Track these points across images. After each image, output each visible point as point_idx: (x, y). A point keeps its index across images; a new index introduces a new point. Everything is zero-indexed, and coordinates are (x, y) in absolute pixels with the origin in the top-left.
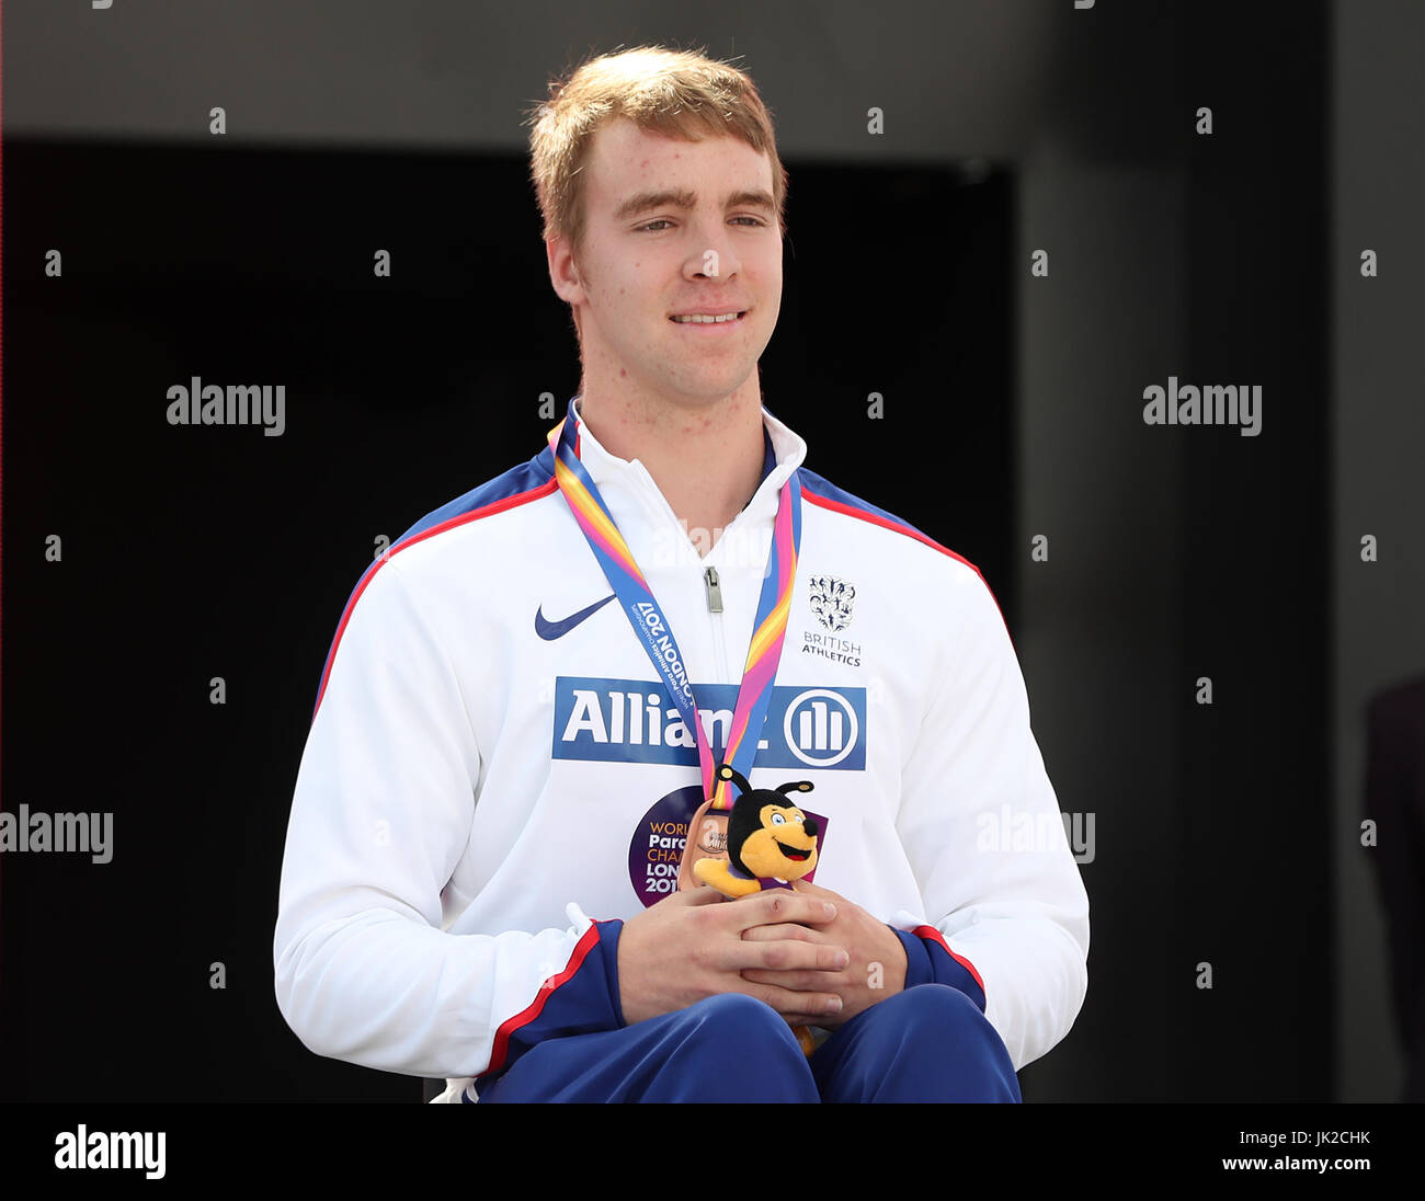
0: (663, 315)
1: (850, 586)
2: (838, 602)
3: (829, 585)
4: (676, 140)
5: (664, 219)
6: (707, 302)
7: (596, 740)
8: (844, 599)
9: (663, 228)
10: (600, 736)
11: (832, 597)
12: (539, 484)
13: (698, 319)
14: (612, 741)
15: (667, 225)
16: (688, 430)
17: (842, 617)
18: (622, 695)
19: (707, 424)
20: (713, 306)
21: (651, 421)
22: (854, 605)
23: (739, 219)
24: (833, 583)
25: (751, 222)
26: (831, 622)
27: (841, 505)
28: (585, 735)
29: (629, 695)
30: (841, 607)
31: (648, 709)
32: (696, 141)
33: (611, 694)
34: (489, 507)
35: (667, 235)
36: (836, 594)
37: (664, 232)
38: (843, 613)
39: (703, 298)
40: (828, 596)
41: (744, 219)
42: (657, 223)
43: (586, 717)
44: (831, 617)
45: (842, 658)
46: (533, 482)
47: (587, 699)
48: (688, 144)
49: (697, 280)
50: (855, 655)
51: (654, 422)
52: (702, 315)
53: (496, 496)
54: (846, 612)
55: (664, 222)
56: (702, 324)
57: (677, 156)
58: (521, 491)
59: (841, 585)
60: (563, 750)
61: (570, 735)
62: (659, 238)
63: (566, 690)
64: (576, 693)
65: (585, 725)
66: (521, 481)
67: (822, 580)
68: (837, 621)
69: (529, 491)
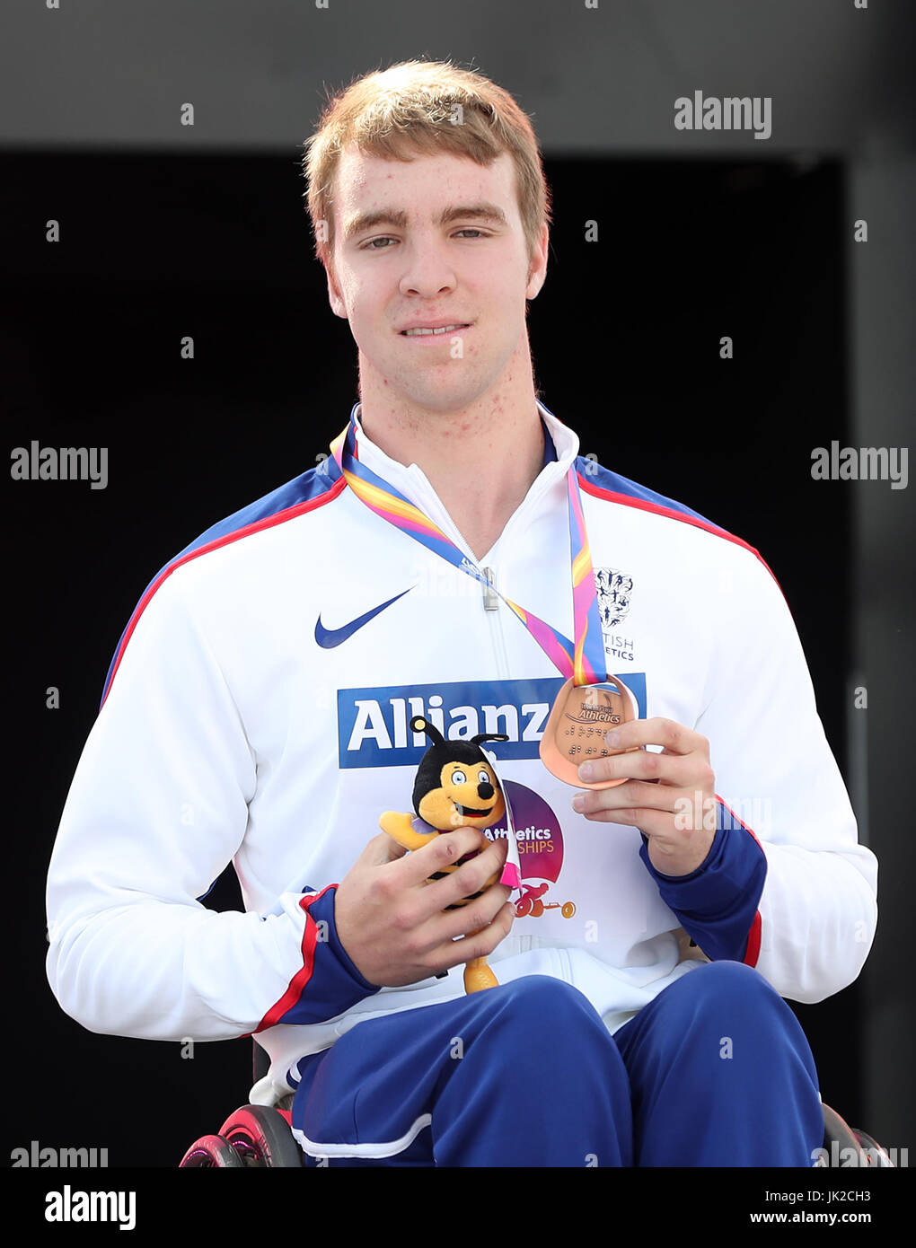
0: (389, 329)
1: (629, 577)
2: (615, 594)
3: (606, 577)
4: (390, 161)
5: (389, 237)
6: (421, 316)
7: (380, 747)
8: (622, 591)
9: (387, 244)
10: (384, 743)
11: (609, 589)
12: (323, 490)
13: (418, 332)
14: (396, 747)
15: (391, 242)
16: (447, 434)
17: (618, 610)
18: (402, 701)
19: (465, 428)
20: (427, 319)
21: (413, 426)
22: (632, 598)
23: (464, 232)
24: (611, 575)
25: (474, 234)
26: (607, 616)
27: (622, 496)
28: (370, 743)
29: (410, 700)
30: (618, 599)
31: (430, 711)
32: (408, 161)
33: (392, 701)
34: (272, 517)
35: (389, 252)
36: (614, 587)
37: (385, 249)
38: (620, 606)
39: (418, 313)
40: (605, 588)
41: (470, 232)
42: (381, 240)
43: (369, 725)
44: (607, 611)
45: (617, 653)
46: (317, 490)
47: (369, 709)
48: (402, 164)
49: (411, 295)
50: (628, 649)
51: (417, 427)
52: (421, 328)
53: (281, 506)
54: (623, 604)
55: (388, 240)
56: (422, 336)
57: (390, 177)
58: (305, 500)
59: (620, 578)
60: (350, 760)
61: (355, 745)
62: (382, 255)
63: (347, 702)
64: (357, 703)
65: (369, 734)
66: (305, 489)
67: (600, 573)
68: (612, 615)
69: (313, 499)
